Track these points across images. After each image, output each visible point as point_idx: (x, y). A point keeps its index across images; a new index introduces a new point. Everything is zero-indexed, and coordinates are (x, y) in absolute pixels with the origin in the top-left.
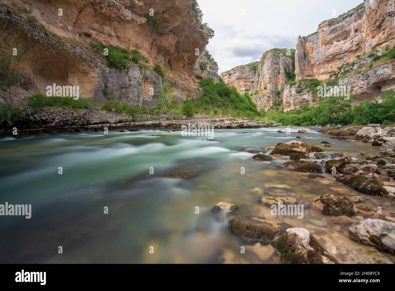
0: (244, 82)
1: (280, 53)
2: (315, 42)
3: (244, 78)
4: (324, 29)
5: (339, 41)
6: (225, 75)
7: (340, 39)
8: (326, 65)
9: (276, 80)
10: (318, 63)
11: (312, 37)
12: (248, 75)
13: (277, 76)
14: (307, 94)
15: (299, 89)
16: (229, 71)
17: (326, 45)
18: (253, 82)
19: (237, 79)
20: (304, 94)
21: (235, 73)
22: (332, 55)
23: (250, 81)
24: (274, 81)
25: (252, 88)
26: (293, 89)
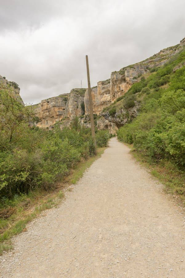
0: (58, 109)
1: (79, 94)
2: (96, 92)
3: (58, 106)
4: (100, 86)
5: (107, 94)
6: (45, 102)
7: (107, 93)
8: (101, 107)
9: (76, 112)
10: (97, 105)
11: (94, 89)
12: (61, 105)
13: (76, 109)
14: (89, 124)
15: (85, 121)
16: (48, 99)
17: (101, 95)
18: (64, 109)
19: (53, 107)
20: (88, 124)
21: (52, 102)
22: (103, 101)
23: (62, 108)
24: (74, 113)
25: (64, 114)
26: (82, 120)
